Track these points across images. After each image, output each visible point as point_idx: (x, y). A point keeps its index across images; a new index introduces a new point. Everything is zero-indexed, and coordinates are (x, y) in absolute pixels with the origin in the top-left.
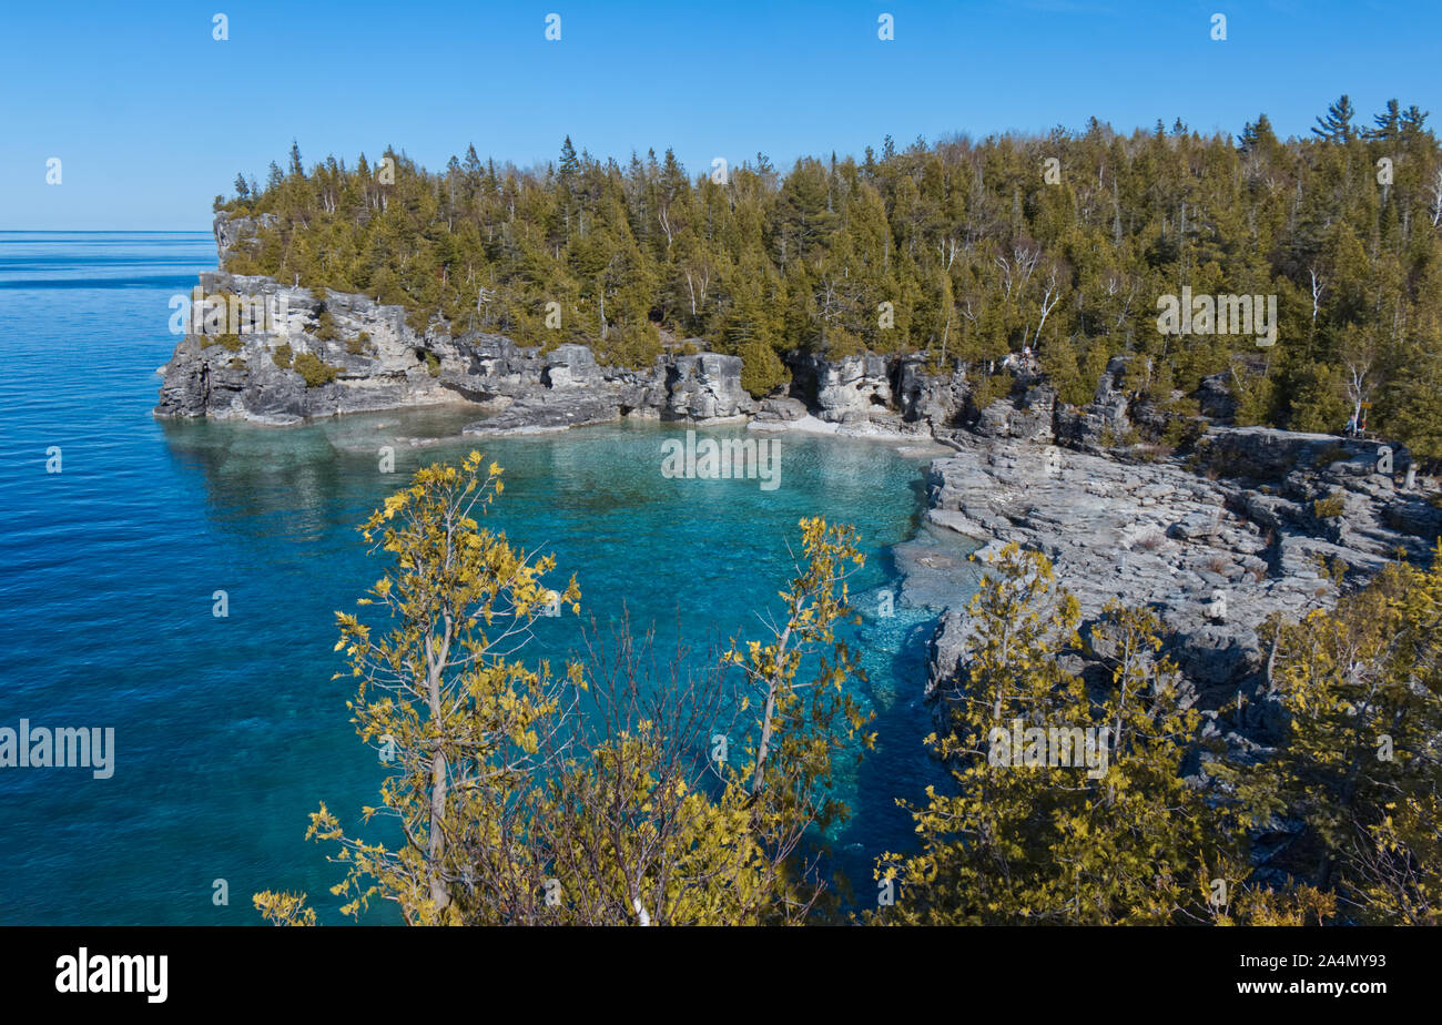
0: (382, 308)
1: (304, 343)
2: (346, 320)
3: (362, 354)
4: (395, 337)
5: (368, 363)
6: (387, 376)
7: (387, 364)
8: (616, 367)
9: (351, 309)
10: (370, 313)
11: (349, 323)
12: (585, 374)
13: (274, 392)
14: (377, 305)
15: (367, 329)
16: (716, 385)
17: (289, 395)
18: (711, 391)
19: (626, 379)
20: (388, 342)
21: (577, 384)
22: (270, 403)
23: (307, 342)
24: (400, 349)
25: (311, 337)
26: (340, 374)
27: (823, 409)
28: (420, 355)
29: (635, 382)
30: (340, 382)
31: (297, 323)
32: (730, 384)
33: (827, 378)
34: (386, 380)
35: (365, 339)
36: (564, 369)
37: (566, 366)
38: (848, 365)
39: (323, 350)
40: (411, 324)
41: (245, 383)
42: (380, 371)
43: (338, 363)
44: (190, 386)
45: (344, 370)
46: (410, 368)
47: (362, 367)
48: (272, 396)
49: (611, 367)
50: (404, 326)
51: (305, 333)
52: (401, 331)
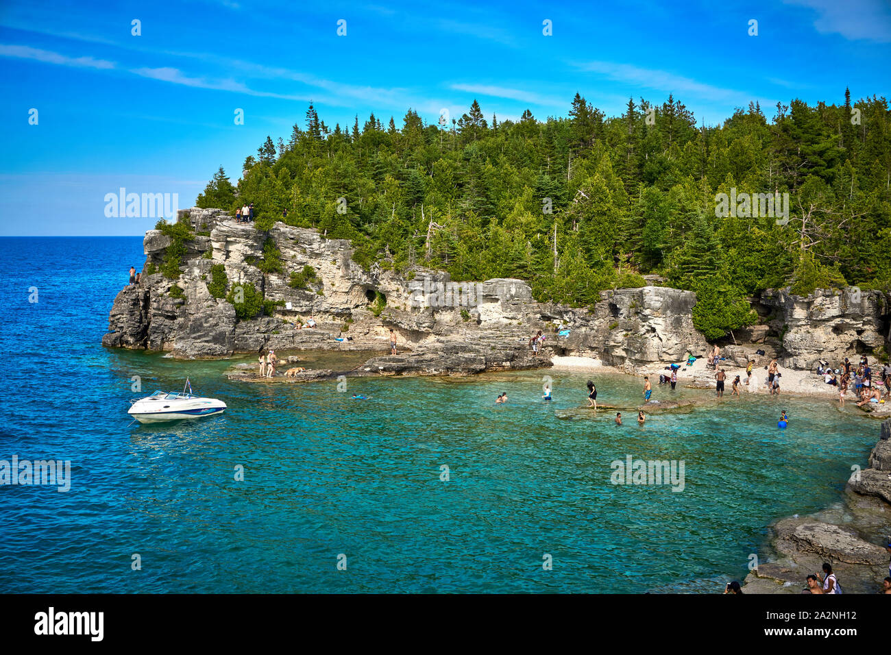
0: (329, 242)
1: (242, 273)
2: (292, 253)
3: (306, 289)
4: (340, 273)
5: (310, 298)
6: (332, 314)
7: (330, 300)
8: (556, 303)
9: (297, 242)
10: (315, 246)
11: (294, 256)
12: (519, 310)
13: (203, 320)
14: (322, 238)
15: (313, 263)
16: (660, 323)
17: (217, 325)
18: (654, 330)
19: (566, 318)
20: (334, 277)
21: (508, 321)
22: (199, 331)
23: (246, 274)
24: (346, 285)
25: (252, 269)
26: (279, 308)
27: (790, 355)
28: (370, 293)
29: (575, 322)
30: (279, 316)
31: (237, 253)
32: (677, 323)
33: (791, 315)
34: (331, 317)
35: (310, 274)
36: (493, 304)
37: (497, 300)
38: (819, 301)
39: (264, 283)
40: (357, 258)
41: (178, 312)
42: (325, 306)
43: (278, 297)
44: (132, 313)
45: (282, 303)
46: (357, 306)
47: (303, 303)
48: (201, 325)
49: (550, 303)
50: (350, 261)
51: (245, 264)
52: (347, 266)
